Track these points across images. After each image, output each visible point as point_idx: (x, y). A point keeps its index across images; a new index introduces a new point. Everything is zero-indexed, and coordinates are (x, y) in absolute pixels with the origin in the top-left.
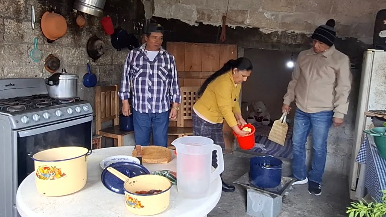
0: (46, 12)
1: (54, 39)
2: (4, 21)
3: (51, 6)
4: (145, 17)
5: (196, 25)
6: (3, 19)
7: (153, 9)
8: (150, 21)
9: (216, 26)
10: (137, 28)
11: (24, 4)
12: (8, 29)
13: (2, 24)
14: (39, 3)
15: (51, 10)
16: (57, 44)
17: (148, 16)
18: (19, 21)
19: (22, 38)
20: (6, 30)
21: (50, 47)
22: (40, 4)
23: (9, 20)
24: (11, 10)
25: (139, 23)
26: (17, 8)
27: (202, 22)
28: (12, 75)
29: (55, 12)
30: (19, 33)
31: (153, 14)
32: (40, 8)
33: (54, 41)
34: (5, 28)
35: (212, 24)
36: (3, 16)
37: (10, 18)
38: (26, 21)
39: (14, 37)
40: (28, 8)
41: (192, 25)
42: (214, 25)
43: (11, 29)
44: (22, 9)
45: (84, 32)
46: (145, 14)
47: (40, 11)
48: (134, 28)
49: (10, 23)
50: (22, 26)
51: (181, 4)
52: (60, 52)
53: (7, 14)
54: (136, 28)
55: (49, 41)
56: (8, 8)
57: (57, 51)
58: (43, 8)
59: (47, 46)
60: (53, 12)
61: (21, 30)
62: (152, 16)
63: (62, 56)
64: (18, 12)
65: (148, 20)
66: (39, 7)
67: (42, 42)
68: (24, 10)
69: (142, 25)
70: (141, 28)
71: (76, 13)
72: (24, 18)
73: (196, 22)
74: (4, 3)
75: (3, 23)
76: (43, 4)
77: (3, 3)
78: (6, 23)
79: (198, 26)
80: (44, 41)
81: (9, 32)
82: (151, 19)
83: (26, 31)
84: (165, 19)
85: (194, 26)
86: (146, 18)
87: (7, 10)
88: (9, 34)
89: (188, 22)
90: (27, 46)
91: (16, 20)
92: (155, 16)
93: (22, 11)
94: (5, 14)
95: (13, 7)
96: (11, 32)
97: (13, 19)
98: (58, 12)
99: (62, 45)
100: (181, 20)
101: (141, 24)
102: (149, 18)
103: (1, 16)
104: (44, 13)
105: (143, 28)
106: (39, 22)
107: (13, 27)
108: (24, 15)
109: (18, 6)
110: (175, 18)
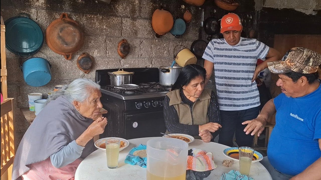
0: (156, 9)
3: (161, 4)
4: (255, 9)
5: (314, 14)
6: (122, 18)
10: (245, 21)
11: (138, 4)
12: (125, 27)
14: (151, 2)
15: (161, 8)
16: (165, 38)
17: (258, 7)
18: (134, 19)
19: (136, 34)
20: (124, 27)
21: (159, 41)
23: (126, 19)
24: (128, 10)
25: (248, 16)
26: (133, 8)
28: (127, 65)
29: (165, 10)
30: (133, 29)
31: (264, 4)
32: (152, 7)
33: (161, 36)
34: (123, 26)
36: (121, 15)
37: (127, 17)
38: (139, 19)
39: (129, 33)
40: (141, 8)
41: (308, 14)
43: (127, 26)
44: (137, 8)
45: (191, 27)
46: (255, 6)
47: (152, 9)
49: (126, 21)
50: (136, 24)
53: (125, 13)
55: (158, 36)
56: (126, 8)
58: (153, 6)
59: (157, 40)
60: (163, 9)
62: (263, 7)
63: (169, 49)
64: (133, 11)
65: (258, 12)
66: (150, 5)
67: (152, 37)
68: (138, 9)
69: (251, 17)
70: (250, 21)
71: (183, 9)
72: (138, 17)
73: (314, 10)
75: (122, 21)
76: (155, 3)
77: (122, 4)
78: (124, 22)
79: (317, 15)
80: (154, 37)
81: (126, 29)
82: (261, 11)
83: (139, 28)
84: (278, 9)
85: (311, 15)
86: (256, 10)
87: (124, 10)
88: (125, 31)
89: (303, 11)
90: (140, 41)
91: (132, 19)
92: (266, 7)
93: (136, 10)
94: (123, 14)
95: (129, 7)
96: (127, 28)
97: (129, 18)
98: (167, 9)
99: (170, 39)
100: (296, 9)
101: (249, 16)
102: (259, 10)
103: (120, 16)
104: (154, 10)
105: (252, 20)
106: (150, 19)
107: (129, 24)
108: (138, 14)
109: (134, 6)
110: (289, 8)
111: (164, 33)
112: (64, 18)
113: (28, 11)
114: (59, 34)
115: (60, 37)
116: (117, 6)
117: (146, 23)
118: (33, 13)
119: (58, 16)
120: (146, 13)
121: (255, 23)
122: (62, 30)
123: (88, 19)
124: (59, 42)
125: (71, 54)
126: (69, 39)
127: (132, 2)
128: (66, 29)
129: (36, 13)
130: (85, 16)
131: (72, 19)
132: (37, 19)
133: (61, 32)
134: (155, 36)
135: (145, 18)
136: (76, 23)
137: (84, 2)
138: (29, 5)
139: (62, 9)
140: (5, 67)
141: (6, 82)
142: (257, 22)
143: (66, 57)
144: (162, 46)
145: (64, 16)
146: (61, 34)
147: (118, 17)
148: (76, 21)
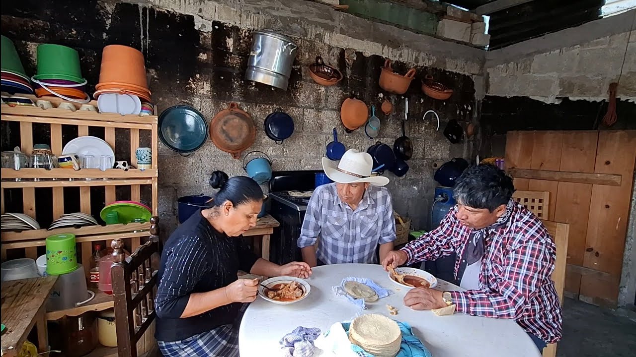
0: (347, 98)
1: (353, 129)
2: (304, 111)
3: (353, 92)
4: (474, 98)
5: (556, 103)
6: (303, 109)
7: (487, 86)
8: (481, 102)
9: (595, 102)
10: (462, 113)
11: (325, 92)
12: (307, 119)
13: (302, 114)
14: (340, 89)
15: (352, 97)
16: (357, 134)
17: (479, 95)
18: (319, 110)
19: (321, 128)
20: (305, 120)
21: (349, 138)
22: (341, 91)
23: (309, 110)
24: (312, 99)
25: (465, 106)
26: (317, 97)
27: (568, 98)
28: (309, 167)
29: (357, 99)
30: (318, 122)
31: (487, 92)
32: (341, 95)
33: (353, 130)
34: (305, 118)
35: (587, 99)
36: (303, 105)
37: (310, 108)
38: (325, 110)
39: (313, 127)
40: (328, 96)
41: (548, 103)
42: (592, 99)
43: (310, 119)
44: (323, 97)
45: (390, 120)
46: (475, 94)
47: (341, 98)
48: (458, 113)
49: (309, 113)
50: (322, 116)
51: (531, 74)
52: (360, 143)
53: (307, 103)
54: (460, 113)
55: (348, 131)
56: (309, 97)
57: (357, 142)
58: (344, 95)
59: (347, 137)
60: (355, 98)
61: (320, 119)
62: (486, 96)
63: (363, 147)
64: (318, 100)
65: (478, 101)
66: (340, 93)
67: (341, 132)
69: (470, 108)
70: (468, 113)
71: (381, 98)
72: (323, 107)
73: (557, 98)
74: (305, 92)
76: (345, 90)
78: (306, 113)
79: (561, 103)
82: (483, 100)
83: (325, 121)
84: (506, 97)
85: (552, 104)
86: (476, 99)
87: (307, 99)
88: (308, 124)
89: (542, 100)
90: (326, 138)
92: (490, 95)
93: (322, 99)
94: (305, 103)
95: (313, 96)
96: (310, 122)
97: (313, 108)
98: (361, 98)
99: (363, 135)
100: (531, 97)
101: (468, 107)
102: (480, 99)
103: (301, 106)
104: (344, 99)
105: (471, 112)
106: (339, 110)
107: (312, 116)
108: (324, 104)
109: (319, 94)
110: (521, 96)
111: (355, 127)
112: (231, 109)
113: (190, 101)
114: (222, 128)
115: (224, 131)
116: (298, 94)
117: (334, 115)
118: (197, 102)
119: (225, 106)
120: (334, 103)
121: (476, 115)
122: (225, 123)
123: (262, 110)
124: (222, 137)
125: (239, 151)
126: (234, 133)
127: (316, 90)
128: (231, 122)
129: (199, 102)
130: (259, 107)
131: (243, 110)
132: (200, 110)
133: (225, 125)
134: (345, 131)
135: (332, 110)
136: (247, 115)
137: (257, 90)
138: (192, 93)
139: (230, 98)
140: (156, 166)
141: (156, 184)
142: (478, 114)
143: (233, 155)
144: (354, 143)
145: (233, 105)
146: (224, 128)
147: (299, 107)
148: (247, 112)
